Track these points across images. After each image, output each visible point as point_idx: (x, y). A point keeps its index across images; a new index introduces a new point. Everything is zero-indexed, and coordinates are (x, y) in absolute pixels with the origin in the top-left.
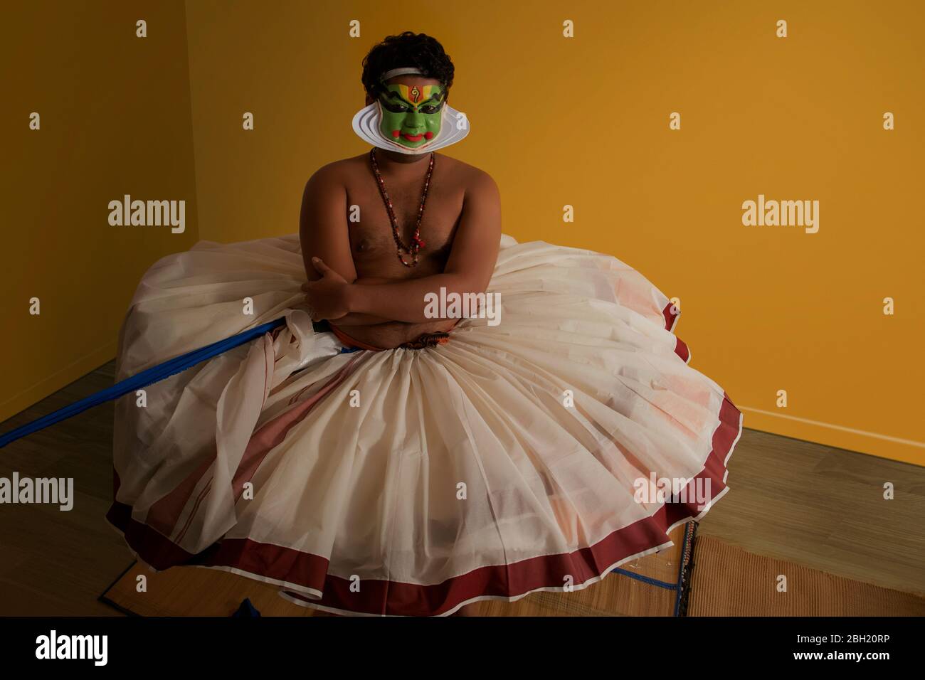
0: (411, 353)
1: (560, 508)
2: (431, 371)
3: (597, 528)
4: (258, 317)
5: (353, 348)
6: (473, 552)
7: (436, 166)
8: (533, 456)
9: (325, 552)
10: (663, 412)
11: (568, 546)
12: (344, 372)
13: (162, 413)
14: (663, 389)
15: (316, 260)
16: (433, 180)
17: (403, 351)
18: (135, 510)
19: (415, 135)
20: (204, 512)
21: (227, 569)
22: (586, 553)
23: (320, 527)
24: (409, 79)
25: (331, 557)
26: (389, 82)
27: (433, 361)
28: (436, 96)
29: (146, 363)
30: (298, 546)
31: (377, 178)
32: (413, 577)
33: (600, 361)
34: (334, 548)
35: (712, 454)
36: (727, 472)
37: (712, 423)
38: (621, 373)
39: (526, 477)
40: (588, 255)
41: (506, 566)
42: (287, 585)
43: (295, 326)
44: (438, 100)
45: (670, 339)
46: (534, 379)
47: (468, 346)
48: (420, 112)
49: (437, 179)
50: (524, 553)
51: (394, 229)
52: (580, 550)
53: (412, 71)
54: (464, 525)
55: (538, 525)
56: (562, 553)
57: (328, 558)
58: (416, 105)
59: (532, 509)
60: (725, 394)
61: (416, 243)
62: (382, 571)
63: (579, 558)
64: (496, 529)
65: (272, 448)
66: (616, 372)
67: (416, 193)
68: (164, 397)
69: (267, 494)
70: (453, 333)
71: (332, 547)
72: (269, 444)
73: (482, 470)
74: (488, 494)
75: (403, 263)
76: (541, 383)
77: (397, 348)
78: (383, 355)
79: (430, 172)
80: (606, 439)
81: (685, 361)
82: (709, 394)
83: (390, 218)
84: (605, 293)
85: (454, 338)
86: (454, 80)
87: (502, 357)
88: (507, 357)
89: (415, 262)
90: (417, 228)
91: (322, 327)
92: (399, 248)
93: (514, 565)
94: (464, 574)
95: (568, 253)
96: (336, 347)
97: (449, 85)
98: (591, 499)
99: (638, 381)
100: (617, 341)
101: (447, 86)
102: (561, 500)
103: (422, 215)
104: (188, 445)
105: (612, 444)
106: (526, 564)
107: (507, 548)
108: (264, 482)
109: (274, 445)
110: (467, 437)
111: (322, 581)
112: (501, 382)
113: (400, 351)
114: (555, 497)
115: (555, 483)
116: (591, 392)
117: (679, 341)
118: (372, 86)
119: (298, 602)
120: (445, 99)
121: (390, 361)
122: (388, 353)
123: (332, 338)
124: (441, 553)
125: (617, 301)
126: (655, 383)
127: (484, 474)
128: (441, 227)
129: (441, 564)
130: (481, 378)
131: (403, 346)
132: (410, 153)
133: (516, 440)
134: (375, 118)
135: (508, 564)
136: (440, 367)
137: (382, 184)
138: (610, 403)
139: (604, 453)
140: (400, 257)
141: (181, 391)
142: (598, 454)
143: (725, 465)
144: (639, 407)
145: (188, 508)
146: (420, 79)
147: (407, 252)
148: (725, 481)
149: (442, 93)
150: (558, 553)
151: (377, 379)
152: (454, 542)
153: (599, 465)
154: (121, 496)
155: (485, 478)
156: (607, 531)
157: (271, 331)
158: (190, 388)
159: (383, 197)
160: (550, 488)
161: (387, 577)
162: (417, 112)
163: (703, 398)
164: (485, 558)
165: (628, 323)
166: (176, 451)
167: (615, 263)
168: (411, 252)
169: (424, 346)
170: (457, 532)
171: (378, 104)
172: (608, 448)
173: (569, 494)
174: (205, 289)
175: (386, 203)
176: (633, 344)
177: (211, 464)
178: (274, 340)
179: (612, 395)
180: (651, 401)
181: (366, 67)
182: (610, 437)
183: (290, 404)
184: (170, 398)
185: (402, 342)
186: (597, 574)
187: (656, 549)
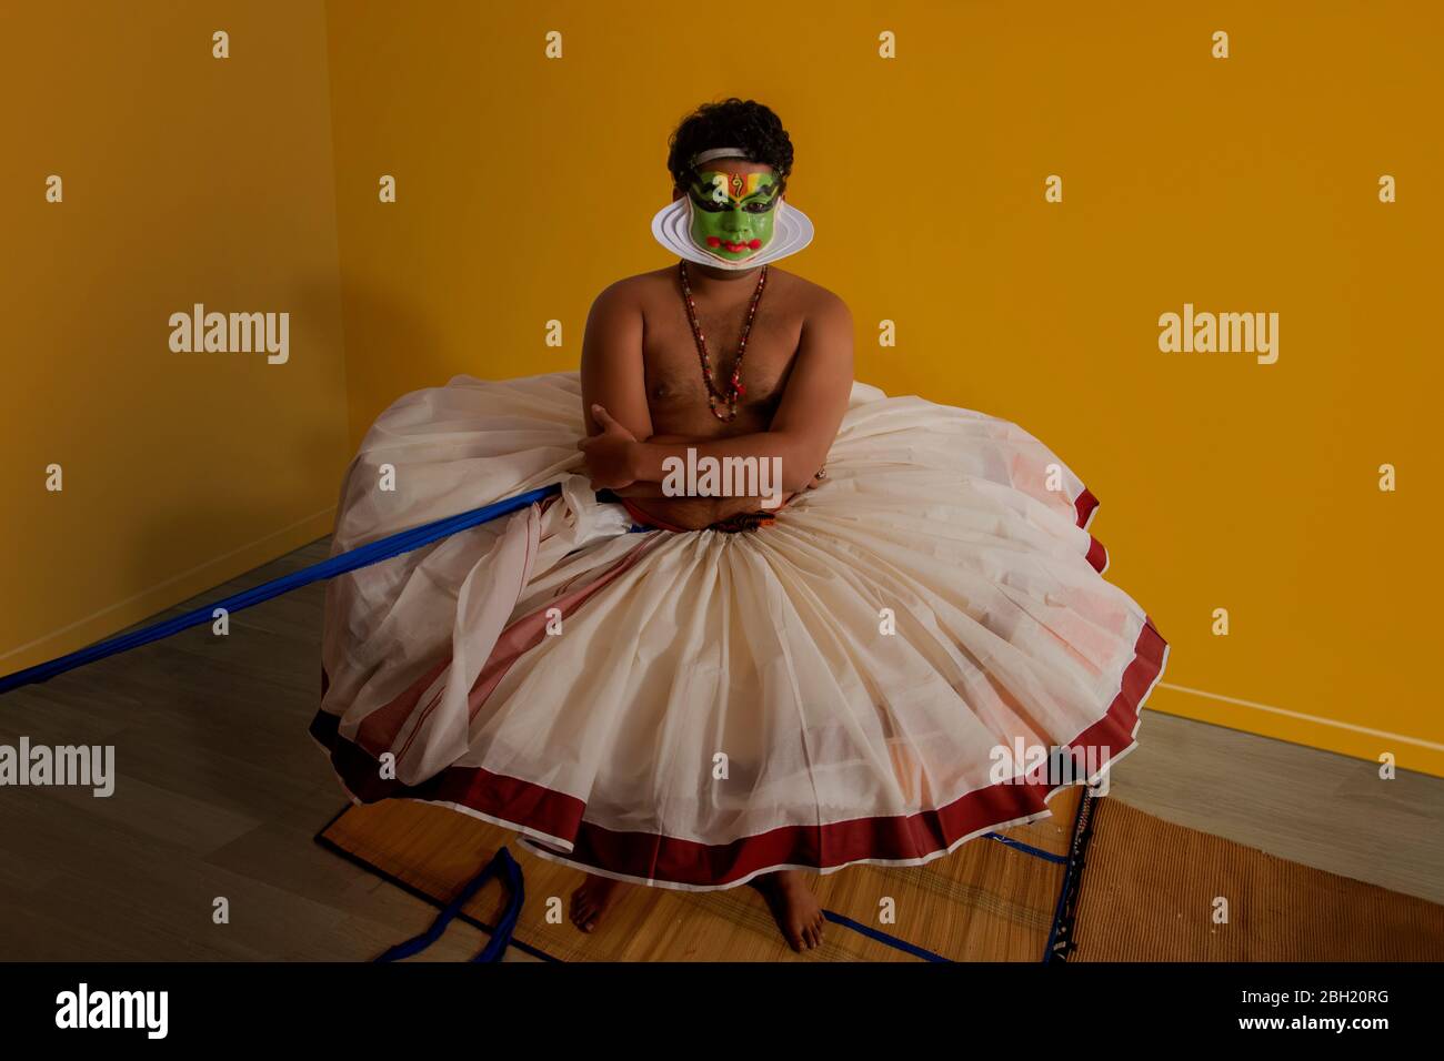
0: (722, 537)
1: (900, 756)
2: (746, 564)
3: (948, 785)
4: (524, 481)
5: (647, 527)
6: (775, 805)
7: (768, 286)
8: (871, 686)
9: (581, 791)
10: (1058, 636)
11: (905, 806)
12: (630, 558)
13: (382, 599)
14: (1061, 606)
15: (597, 408)
16: (762, 305)
17: (712, 533)
18: (343, 723)
19: (737, 242)
20: (429, 730)
21: (450, 805)
22: (930, 818)
23: (576, 758)
24: (729, 165)
25: (589, 800)
26: (702, 168)
27: (751, 550)
28: (766, 190)
29: (368, 532)
30: (545, 782)
31: (686, 300)
32: (695, 832)
33: (977, 563)
34: (594, 786)
35: (1120, 699)
36: (1139, 723)
37: (1125, 655)
38: (1004, 581)
39: (857, 711)
40: (977, 418)
41: (819, 827)
42: (528, 831)
43: (572, 495)
44: (769, 194)
45: (1082, 539)
46: (884, 582)
47: (800, 532)
48: (743, 209)
49: (767, 305)
50: (844, 812)
51: (704, 370)
52: (922, 814)
53: (732, 152)
54: (766, 769)
55: (867, 776)
56: (895, 815)
57: (585, 801)
58: (738, 200)
59: (861, 754)
60: (1147, 618)
61: (734, 388)
62: (653, 821)
63: (920, 825)
64: (808, 778)
65: (522, 653)
66: (998, 577)
67: (738, 320)
68: (387, 578)
69: (512, 710)
70: (782, 513)
71: (591, 786)
72: (521, 647)
73: (798, 696)
74: (802, 732)
75: (716, 415)
76: (892, 588)
77: (703, 530)
78: (684, 539)
79: (758, 293)
80: (973, 667)
81: (1099, 570)
82: (1125, 617)
83: (701, 355)
84: (996, 470)
85: (782, 520)
86: (794, 167)
87: (843, 548)
88: (850, 550)
89: (732, 415)
90: (735, 368)
91: (605, 497)
92: (711, 395)
93: (829, 827)
94: (761, 833)
95: (951, 415)
96: (625, 524)
97: (787, 173)
98: (945, 746)
99: (1027, 593)
100: (1004, 537)
101: (784, 174)
102: (902, 745)
103: (743, 350)
104: (416, 642)
105: (981, 676)
106: (847, 826)
107: (821, 804)
108: (509, 696)
109: (527, 649)
110: (782, 653)
111: (574, 831)
112: (839, 583)
113: (709, 534)
114: (895, 740)
115: (896, 721)
116: (960, 603)
117: (1094, 542)
118: (682, 173)
119: (542, 854)
120: (780, 192)
121: (693, 546)
122: (692, 536)
123: (620, 511)
124: (733, 804)
125: (1012, 482)
126: (1051, 597)
127: (800, 703)
128: (768, 367)
129: (731, 817)
130: (812, 575)
131: (713, 527)
132: (729, 267)
133: (849, 662)
134: (684, 218)
135: (822, 824)
136: (758, 558)
137: (692, 307)
138: (984, 621)
139: (968, 687)
140: (712, 408)
141: (411, 571)
142: (959, 688)
143: (1137, 713)
144: (1024, 627)
145: (410, 724)
146: (744, 165)
147: (722, 400)
148: (1134, 735)
149: (775, 184)
150: (890, 815)
151: (673, 569)
152: (751, 790)
153: (959, 700)
154: (329, 703)
155: (801, 709)
156: (963, 790)
157: (540, 501)
158: (423, 568)
159: (692, 325)
160: (889, 728)
161: (658, 830)
162: (739, 209)
163: (1116, 622)
164: (790, 814)
165: (1023, 514)
166: (399, 650)
167: (1014, 431)
168: (727, 401)
169: (740, 529)
170: (757, 776)
171: (687, 199)
172: (976, 681)
173: (913, 738)
174: (455, 439)
175: (696, 334)
176: (1026, 543)
177: (445, 668)
178: (543, 512)
179: (988, 609)
180: (1043, 622)
181: (673, 147)
182: (980, 666)
183: (556, 595)
184: (396, 580)
185: (712, 522)
186: (944, 846)
187: (1026, 819)
